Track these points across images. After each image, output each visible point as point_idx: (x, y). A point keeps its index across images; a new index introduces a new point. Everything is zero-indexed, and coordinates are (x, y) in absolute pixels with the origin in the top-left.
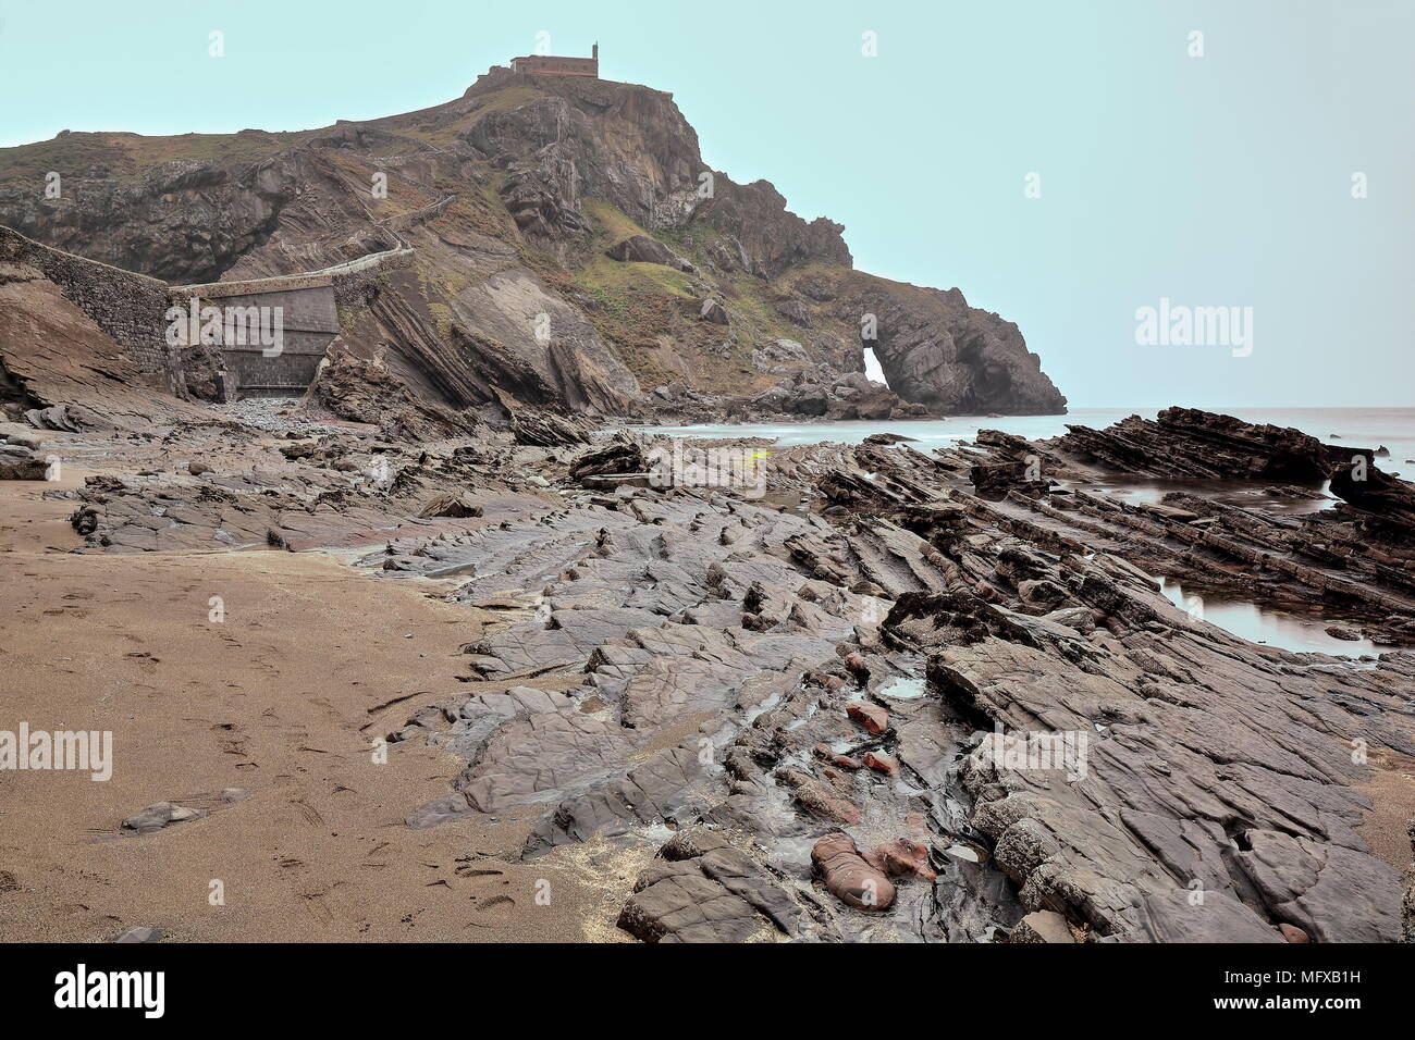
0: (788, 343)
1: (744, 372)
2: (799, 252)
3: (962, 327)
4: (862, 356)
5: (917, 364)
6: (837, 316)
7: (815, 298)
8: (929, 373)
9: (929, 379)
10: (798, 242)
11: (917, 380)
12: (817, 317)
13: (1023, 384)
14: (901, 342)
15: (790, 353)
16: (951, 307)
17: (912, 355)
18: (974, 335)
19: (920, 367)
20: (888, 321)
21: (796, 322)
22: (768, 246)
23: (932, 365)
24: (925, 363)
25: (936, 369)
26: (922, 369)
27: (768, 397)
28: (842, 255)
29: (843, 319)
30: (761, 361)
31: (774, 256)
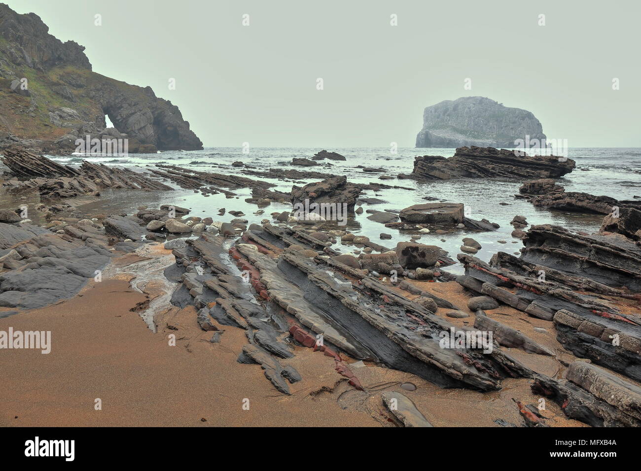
0: (67, 110)
1: (46, 125)
2: (59, 59)
3: (154, 106)
4: (104, 118)
5: (135, 124)
6: (88, 96)
7: (73, 86)
8: (141, 129)
9: (141, 132)
10: (59, 53)
11: (135, 133)
12: (76, 96)
13: (185, 136)
14: (124, 112)
15: (70, 116)
16: (148, 96)
17: (131, 120)
18: (159, 111)
19: (136, 125)
20: (117, 101)
21: (66, 98)
22: (41, 53)
23: (142, 125)
24: (138, 124)
25: (144, 127)
26: (137, 127)
27: (65, 140)
28: (85, 63)
29: (91, 98)
30: (56, 119)
31: (45, 59)
